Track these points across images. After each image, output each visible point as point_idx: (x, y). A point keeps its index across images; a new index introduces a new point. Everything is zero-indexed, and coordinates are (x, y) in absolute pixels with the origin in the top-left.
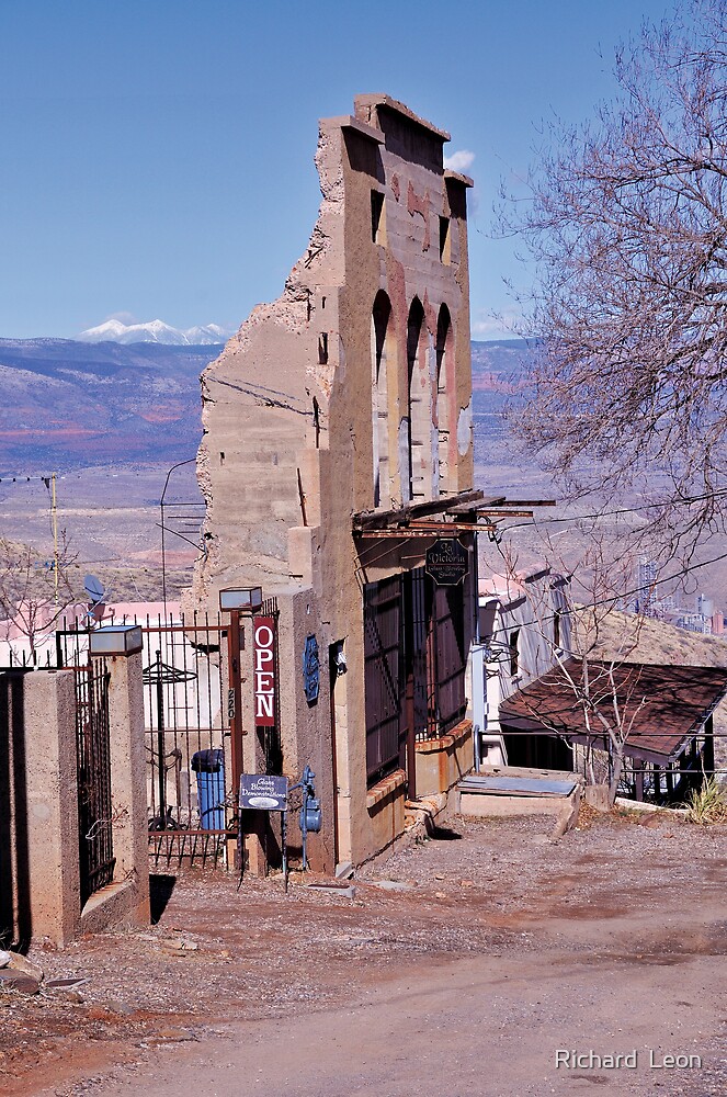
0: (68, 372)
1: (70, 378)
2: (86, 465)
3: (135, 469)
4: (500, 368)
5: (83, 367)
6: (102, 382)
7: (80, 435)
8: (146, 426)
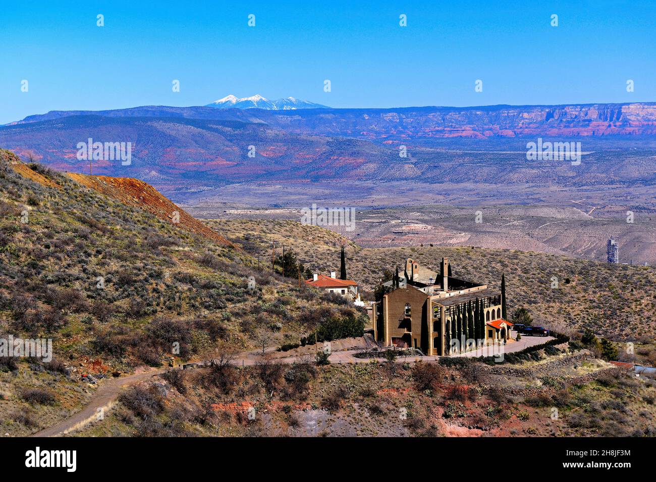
0: (215, 126)
1: (216, 131)
2: (229, 183)
3: (259, 185)
4: (472, 124)
5: (224, 123)
6: (236, 132)
7: (223, 165)
8: (263, 159)
